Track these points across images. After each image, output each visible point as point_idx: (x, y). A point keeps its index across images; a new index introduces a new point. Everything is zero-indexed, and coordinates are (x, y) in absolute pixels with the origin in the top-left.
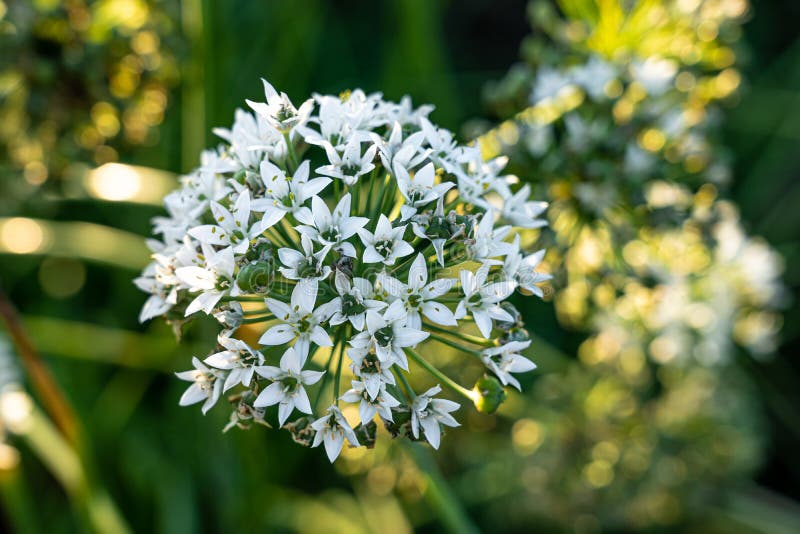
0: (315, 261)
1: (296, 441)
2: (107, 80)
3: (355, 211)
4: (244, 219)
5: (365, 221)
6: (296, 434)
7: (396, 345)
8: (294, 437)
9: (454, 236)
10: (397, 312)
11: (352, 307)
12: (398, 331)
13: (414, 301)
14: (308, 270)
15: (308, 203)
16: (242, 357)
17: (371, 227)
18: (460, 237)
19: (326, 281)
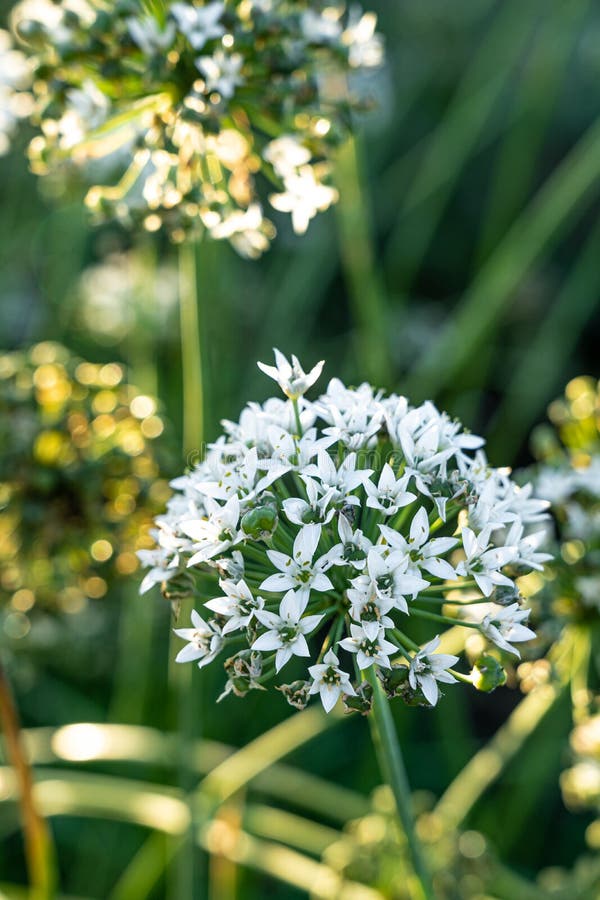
0: (318, 509)
1: (291, 704)
2: (106, 500)
3: (359, 466)
4: (252, 475)
5: (371, 472)
6: (291, 696)
7: (396, 592)
8: (289, 700)
9: (456, 495)
10: (398, 561)
11: (354, 553)
12: (399, 578)
13: (415, 556)
14: (313, 516)
15: (314, 460)
16: (243, 603)
17: (376, 479)
18: (462, 496)
19: (329, 526)
